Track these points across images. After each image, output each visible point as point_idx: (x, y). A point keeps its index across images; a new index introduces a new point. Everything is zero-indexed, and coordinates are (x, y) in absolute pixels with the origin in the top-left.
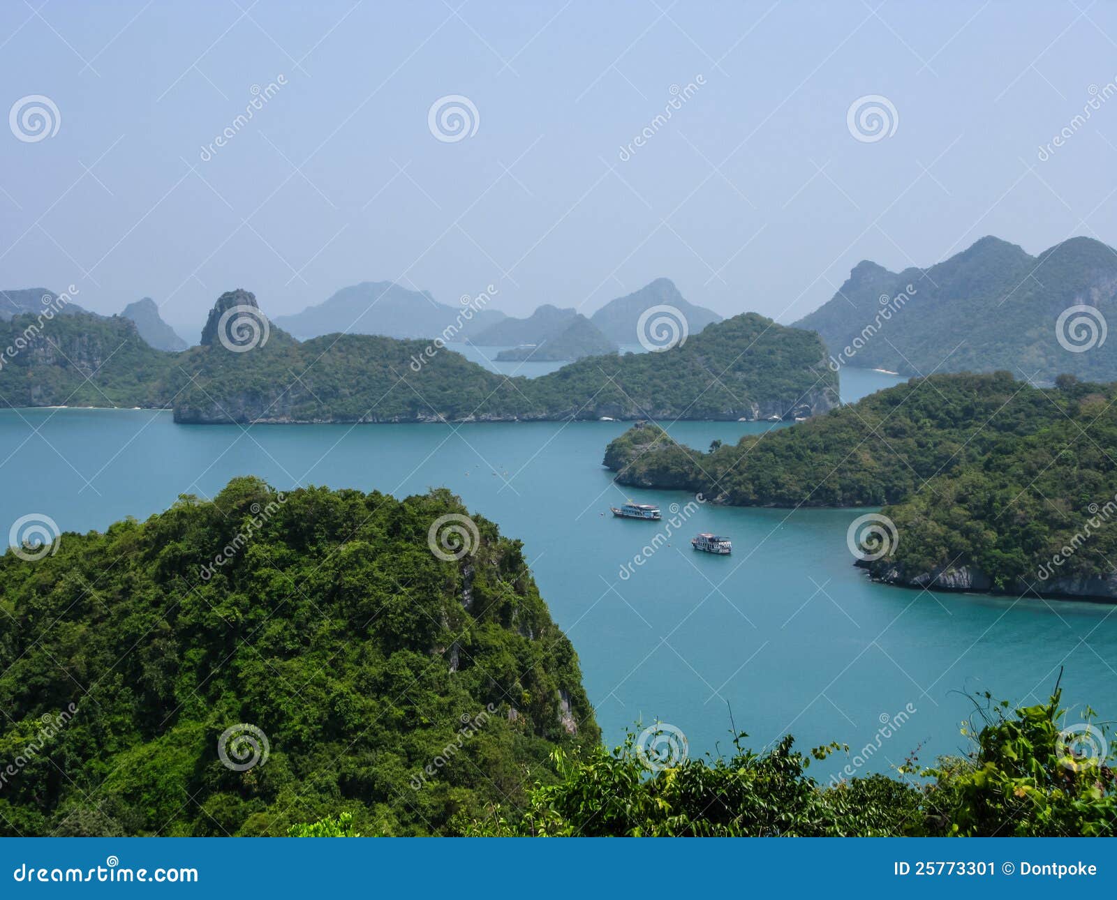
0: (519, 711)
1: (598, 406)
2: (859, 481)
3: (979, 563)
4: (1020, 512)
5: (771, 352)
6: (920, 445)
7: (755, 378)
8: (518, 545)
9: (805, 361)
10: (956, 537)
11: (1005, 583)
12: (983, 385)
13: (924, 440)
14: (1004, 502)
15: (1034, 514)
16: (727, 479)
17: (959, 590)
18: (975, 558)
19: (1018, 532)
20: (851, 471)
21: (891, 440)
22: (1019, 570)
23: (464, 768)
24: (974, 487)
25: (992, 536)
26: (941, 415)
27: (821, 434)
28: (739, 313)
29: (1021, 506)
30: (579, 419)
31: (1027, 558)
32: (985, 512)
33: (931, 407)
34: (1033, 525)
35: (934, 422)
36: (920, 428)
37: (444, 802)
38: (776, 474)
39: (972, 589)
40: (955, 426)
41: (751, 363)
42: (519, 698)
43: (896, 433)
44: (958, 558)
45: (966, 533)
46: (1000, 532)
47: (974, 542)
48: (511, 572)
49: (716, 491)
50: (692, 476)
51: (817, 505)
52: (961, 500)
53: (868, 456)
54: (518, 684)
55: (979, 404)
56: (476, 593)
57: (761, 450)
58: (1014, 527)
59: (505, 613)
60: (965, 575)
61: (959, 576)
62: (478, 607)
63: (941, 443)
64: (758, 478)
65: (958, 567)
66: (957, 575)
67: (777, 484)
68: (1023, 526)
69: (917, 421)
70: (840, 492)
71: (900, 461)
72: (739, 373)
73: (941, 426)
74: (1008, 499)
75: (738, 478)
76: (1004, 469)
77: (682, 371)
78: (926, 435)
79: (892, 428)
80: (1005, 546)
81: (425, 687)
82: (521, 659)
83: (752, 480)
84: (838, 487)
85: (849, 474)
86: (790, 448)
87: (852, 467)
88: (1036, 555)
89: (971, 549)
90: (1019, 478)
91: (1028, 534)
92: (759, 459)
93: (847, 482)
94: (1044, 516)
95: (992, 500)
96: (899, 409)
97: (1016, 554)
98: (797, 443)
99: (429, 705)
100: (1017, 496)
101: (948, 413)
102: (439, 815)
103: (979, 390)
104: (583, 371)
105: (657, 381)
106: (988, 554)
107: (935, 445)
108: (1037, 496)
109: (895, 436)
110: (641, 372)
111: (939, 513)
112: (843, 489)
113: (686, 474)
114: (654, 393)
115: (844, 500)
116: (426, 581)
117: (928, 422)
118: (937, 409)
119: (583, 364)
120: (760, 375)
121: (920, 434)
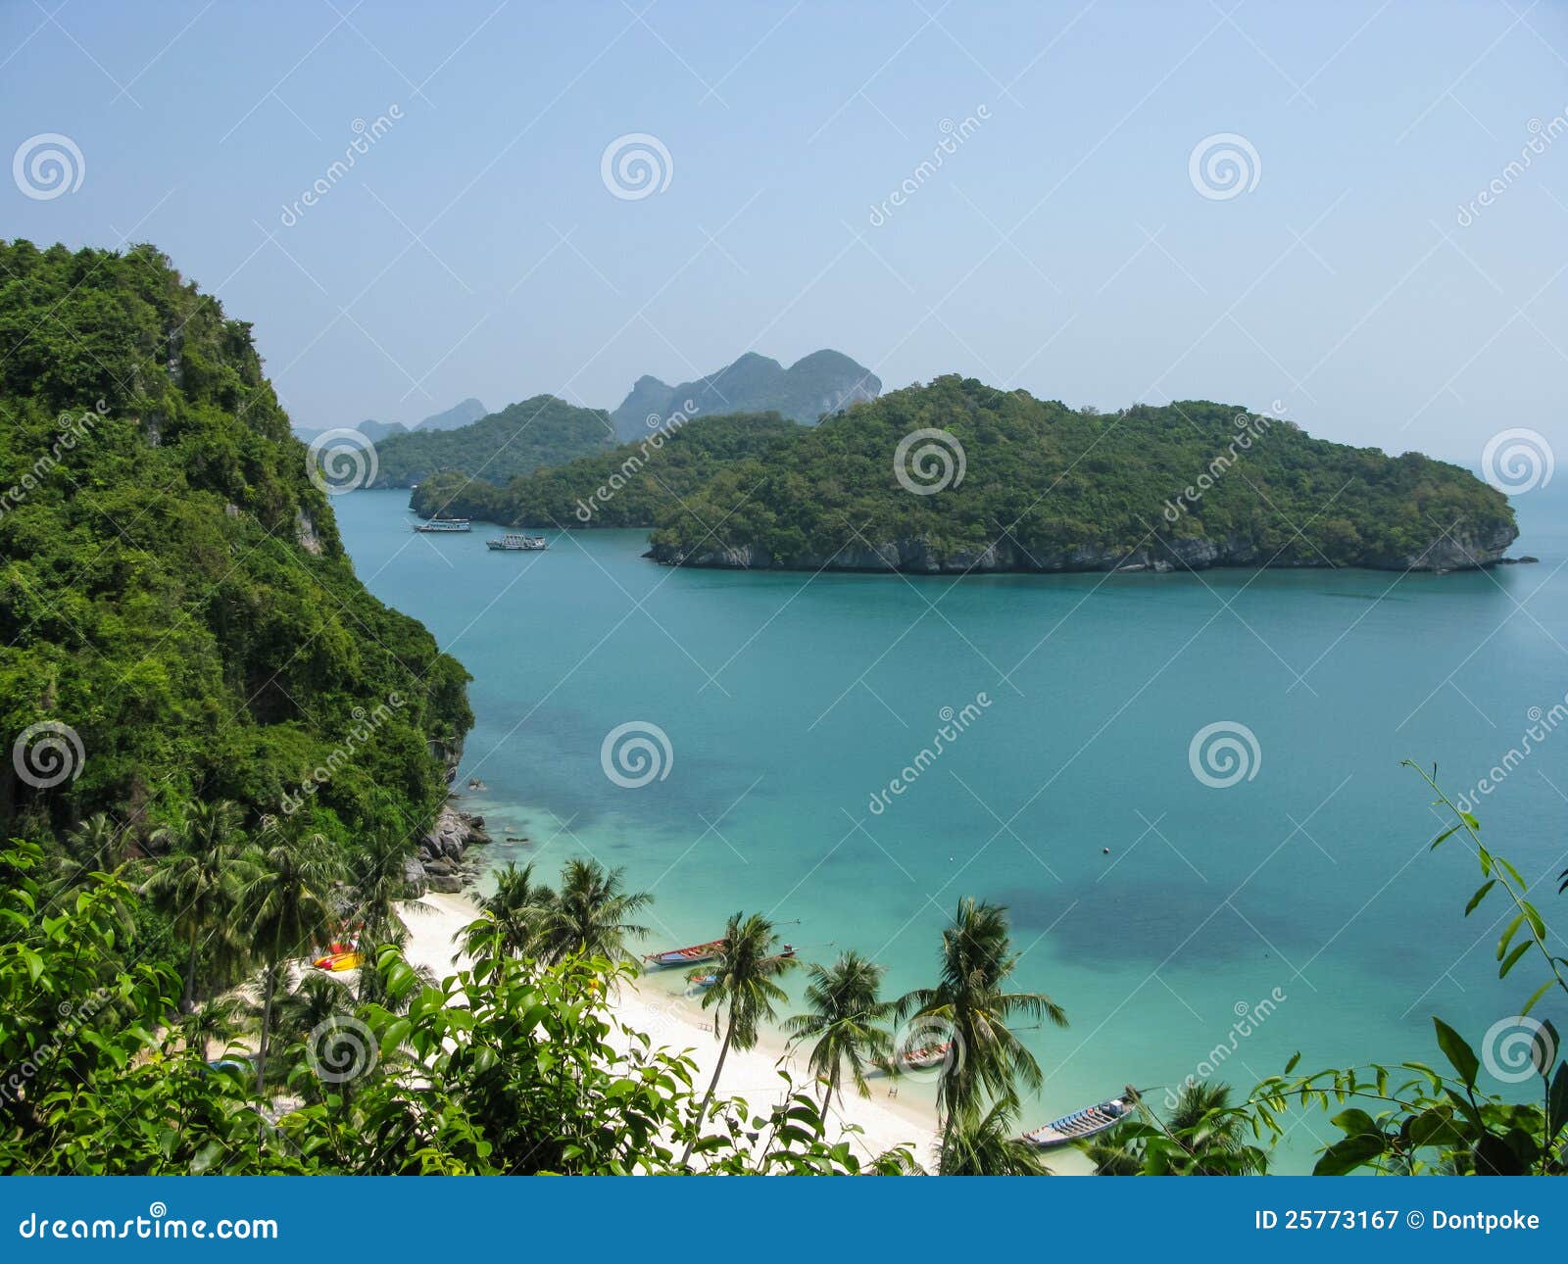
0: (241, 508)
1: (409, 475)
2: (644, 503)
3: (760, 541)
4: (796, 494)
5: (565, 429)
6: (700, 473)
7: (551, 450)
8: (247, 326)
9: (596, 435)
10: (740, 519)
11: (785, 558)
12: (755, 422)
13: (703, 469)
14: (782, 485)
15: (809, 495)
16: (523, 504)
17: (739, 567)
18: (755, 537)
19: (794, 512)
20: (638, 495)
21: (673, 469)
22: (796, 546)
23: (146, 530)
24: (753, 475)
25: (772, 516)
26: (719, 447)
27: (610, 464)
28: (536, 395)
29: (797, 488)
30: (391, 488)
31: (804, 535)
32: (766, 495)
33: (709, 441)
34: (809, 504)
35: (712, 455)
36: (700, 459)
37: (111, 562)
38: (569, 498)
39: (752, 567)
40: (731, 457)
41: (548, 437)
42: (241, 492)
43: (679, 463)
44: (739, 537)
45: (748, 514)
46: (779, 513)
47: (755, 522)
48: (238, 358)
49: (512, 516)
50: (491, 507)
51: (606, 526)
52: (742, 487)
53: (653, 483)
54: (238, 474)
55: (752, 438)
56: (185, 363)
57: (554, 478)
58: (791, 508)
59: (227, 400)
60: (747, 552)
61: (739, 555)
62: (191, 383)
63: (718, 471)
64: (552, 502)
65: (740, 546)
66: (739, 553)
67: (569, 506)
68: (799, 506)
69: (697, 454)
70: (628, 514)
71: (682, 486)
72: (537, 447)
73: (717, 457)
74: (785, 482)
75: (532, 503)
76: (781, 461)
77: (484, 445)
78: (705, 464)
79: (675, 460)
80: (784, 525)
81: (105, 448)
82: (245, 450)
83: (547, 504)
84: (625, 509)
85: (635, 498)
86: (581, 475)
87: (638, 491)
88: (812, 531)
89: (752, 528)
90: (794, 465)
91: (803, 513)
92: (552, 485)
93: (635, 504)
94: (818, 497)
95: (771, 483)
96: (682, 444)
97: (795, 532)
98: (588, 470)
99: (107, 464)
100: (793, 479)
101: (725, 446)
102: (104, 579)
103: (751, 426)
104: (394, 445)
105: (463, 454)
106: (768, 532)
107: (713, 473)
108: (812, 480)
109: (677, 466)
110: (447, 445)
111: (722, 499)
112: (631, 511)
113: (484, 506)
114: (459, 463)
115: (631, 521)
116: (113, 329)
117: (707, 454)
118: (714, 443)
119: (396, 440)
120: (554, 447)
121: (700, 463)
